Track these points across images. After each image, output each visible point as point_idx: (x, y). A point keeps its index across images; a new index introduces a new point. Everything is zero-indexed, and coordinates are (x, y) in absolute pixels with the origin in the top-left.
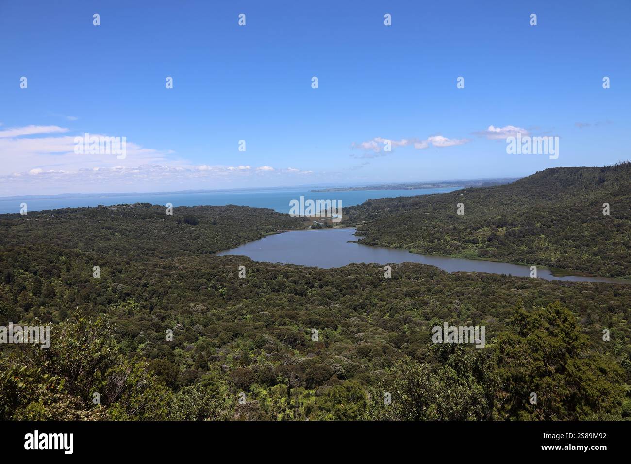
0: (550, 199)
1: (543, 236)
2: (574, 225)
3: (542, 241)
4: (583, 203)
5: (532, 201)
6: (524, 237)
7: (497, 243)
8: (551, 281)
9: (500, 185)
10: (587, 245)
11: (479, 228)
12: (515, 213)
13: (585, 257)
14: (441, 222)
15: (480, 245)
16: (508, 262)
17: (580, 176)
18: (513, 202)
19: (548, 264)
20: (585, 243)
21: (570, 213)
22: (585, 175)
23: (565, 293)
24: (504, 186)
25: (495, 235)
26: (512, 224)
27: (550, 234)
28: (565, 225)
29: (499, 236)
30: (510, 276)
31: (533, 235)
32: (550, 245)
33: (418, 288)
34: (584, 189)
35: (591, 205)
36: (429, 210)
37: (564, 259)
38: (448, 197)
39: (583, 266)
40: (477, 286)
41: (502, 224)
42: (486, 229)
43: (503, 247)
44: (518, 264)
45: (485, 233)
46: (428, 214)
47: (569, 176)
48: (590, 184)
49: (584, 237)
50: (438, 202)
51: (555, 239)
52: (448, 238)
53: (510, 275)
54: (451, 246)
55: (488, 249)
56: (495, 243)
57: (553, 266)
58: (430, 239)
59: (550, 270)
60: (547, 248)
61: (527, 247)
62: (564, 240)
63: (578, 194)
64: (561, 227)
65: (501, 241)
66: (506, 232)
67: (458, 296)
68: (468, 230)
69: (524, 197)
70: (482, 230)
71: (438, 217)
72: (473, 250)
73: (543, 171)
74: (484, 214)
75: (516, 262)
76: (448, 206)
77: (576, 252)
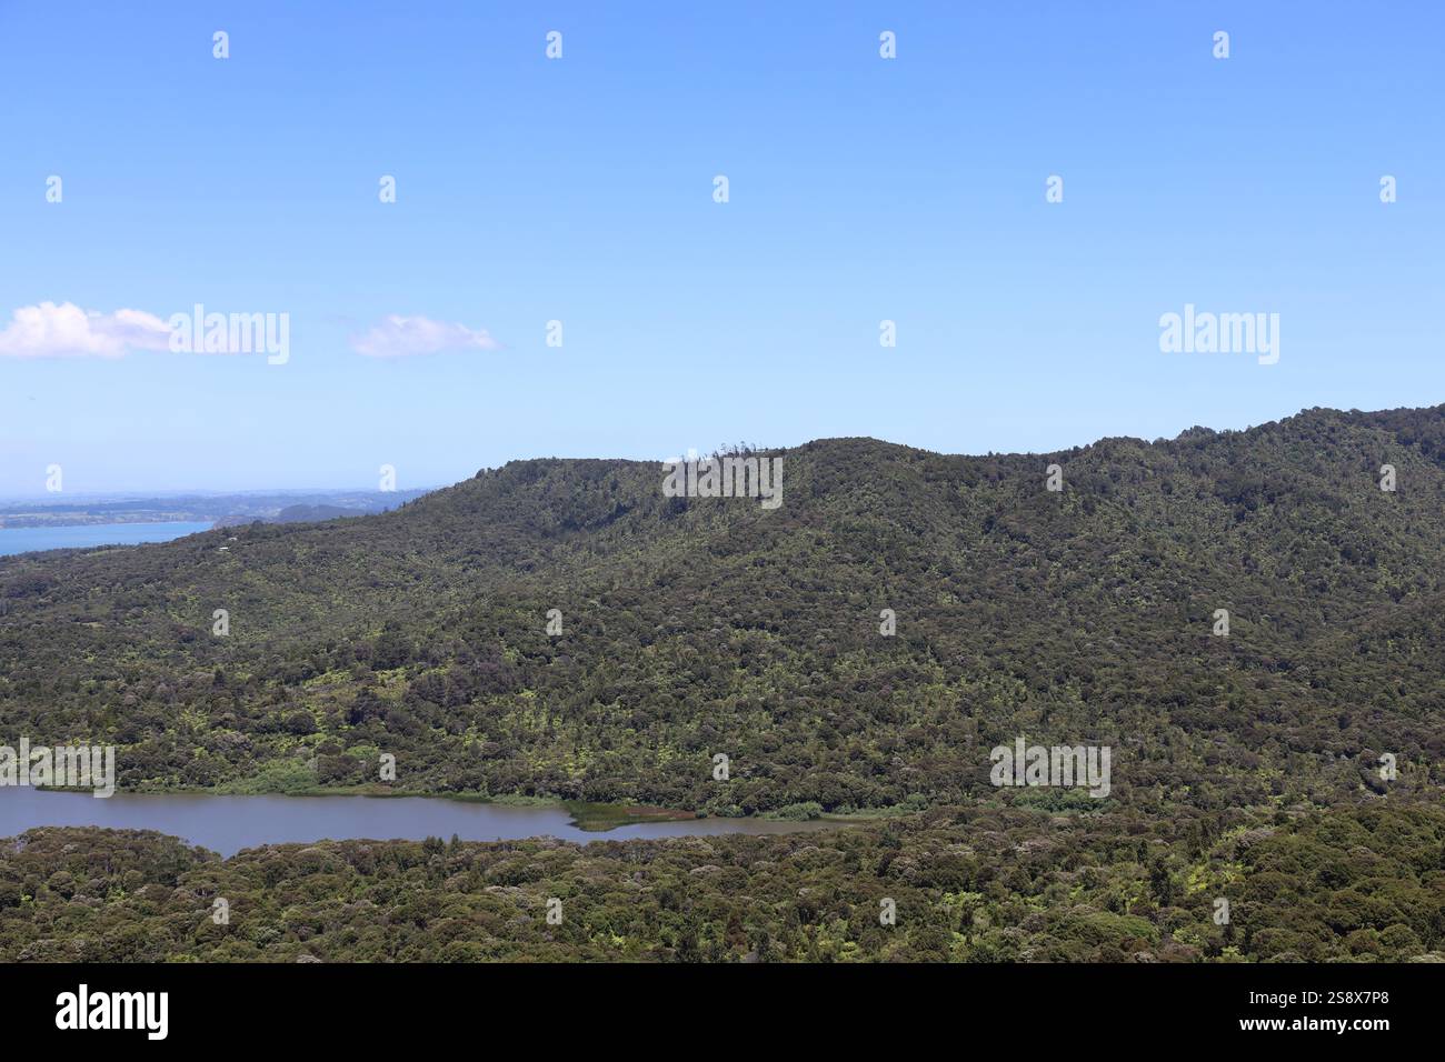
0: (529, 567)
1: (528, 694)
2: (618, 653)
3: (527, 712)
4: (636, 578)
5: (472, 572)
6: (469, 702)
7: (379, 726)
8: (586, 848)
9: (361, 515)
10: (667, 718)
11: (309, 675)
12: (430, 615)
13: (665, 755)
14: (151, 656)
15: (320, 738)
16: (426, 795)
17: (614, 488)
18: (410, 577)
19: (559, 791)
20: (660, 712)
21: (602, 612)
22: (627, 485)
23: (652, 879)
24: (373, 517)
25: (374, 697)
26: (424, 656)
27: (553, 687)
28: (591, 652)
29: (388, 701)
30: (457, 844)
31: (497, 691)
32: (557, 723)
33: (134, 928)
34: (629, 533)
35: (661, 584)
36: (96, 611)
37: (607, 769)
38: (172, 560)
39: (663, 788)
40: (356, 891)
41: (391, 657)
42: (335, 677)
43: (403, 741)
44: (462, 800)
45: (335, 693)
46: (95, 625)
47: (579, 490)
48: (646, 516)
49: (653, 689)
50: (129, 577)
51: (570, 703)
52: (196, 720)
53: (455, 840)
54: (212, 748)
55: (352, 752)
56: (374, 728)
57: (574, 796)
58: (119, 725)
59: (568, 809)
60: (550, 733)
61: (485, 736)
62: (597, 704)
63: (614, 550)
64: (580, 661)
65: (395, 720)
66: (409, 684)
67: (302, 939)
68: (271, 684)
69: (446, 561)
70: (319, 681)
71: (139, 637)
72: (301, 762)
73: (501, 470)
74: (314, 623)
75: (455, 791)
76: (173, 594)
77: (639, 743)
